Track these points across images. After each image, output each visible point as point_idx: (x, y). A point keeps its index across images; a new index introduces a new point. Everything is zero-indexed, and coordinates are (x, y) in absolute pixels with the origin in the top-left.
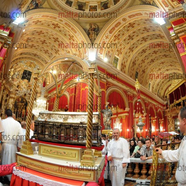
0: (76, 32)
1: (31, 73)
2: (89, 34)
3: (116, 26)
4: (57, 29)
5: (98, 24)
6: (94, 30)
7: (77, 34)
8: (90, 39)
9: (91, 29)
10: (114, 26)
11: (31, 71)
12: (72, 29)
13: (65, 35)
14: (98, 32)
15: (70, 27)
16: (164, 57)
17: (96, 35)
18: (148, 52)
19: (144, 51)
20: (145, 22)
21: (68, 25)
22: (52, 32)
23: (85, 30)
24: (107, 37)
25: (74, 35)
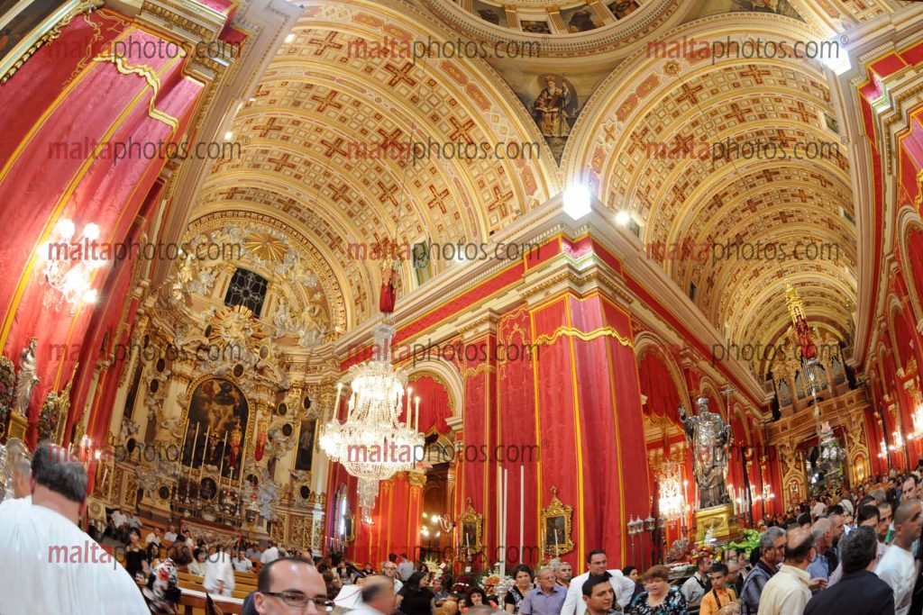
0: (485, 105)
1: (266, 282)
2: (538, 117)
3: (642, 91)
4: (404, 92)
5: (573, 80)
6: (558, 101)
7: (491, 113)
8: (546, 137)
9: (545, 95)
10: (632, 89)
11: (266, 275)
12: (472, 90)
13: (435, 118)
14: (575, 111)
15: (462, 80)
16: (777, 222)
17: (566, 125)
18: (730, 203)
19: (718, 201)
20: (740, 80)
21: (457, 70)
22: (379, 100)
23: (523, 99)
24: (609, 135)
25: (477, 115)
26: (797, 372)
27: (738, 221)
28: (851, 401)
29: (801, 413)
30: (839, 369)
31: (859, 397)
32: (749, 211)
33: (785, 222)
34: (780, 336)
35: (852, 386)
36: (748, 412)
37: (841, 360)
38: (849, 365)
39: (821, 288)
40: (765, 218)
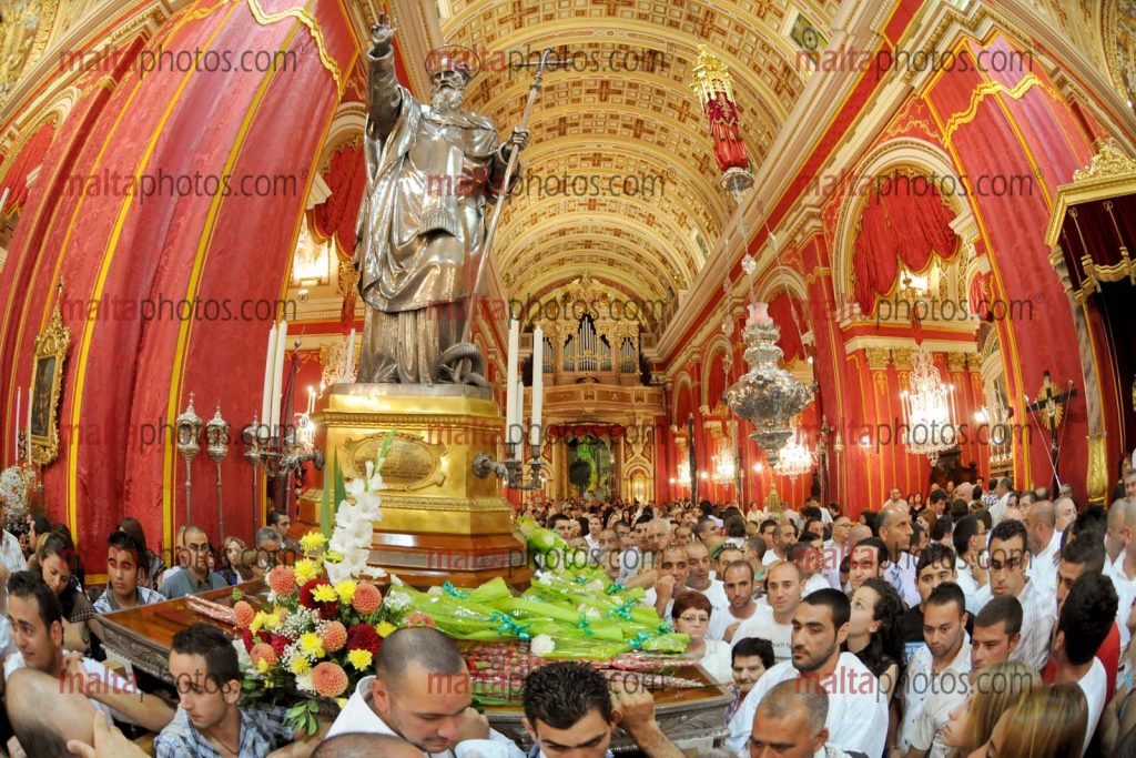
26: (570, 337)
27: (573, 101)
28: (639, 399)
29: (563, 388)
30: (631, 356)
31: (652, 398)
32: (596, 96)
33: (637, 136)
34: (557, 286)
35: (645, 380)
36: (492, 357)
37: (636, 346)
38: (646, 355)
39: (640, 249)
40: (612, 117)
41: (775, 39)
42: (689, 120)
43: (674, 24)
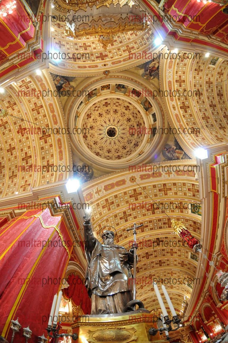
0: (61, 159)
3: (118, 184)
10: (114, 181)
13: (43, 158)
15: (60, 148)
21: (61, 143)
24: (98, 192)
31: (186, 329)
32: (145, 258)
33: (160, 265)
40: (152, 263)
41: (188, 216)
42: (174, 254)
43: (161, 228)
